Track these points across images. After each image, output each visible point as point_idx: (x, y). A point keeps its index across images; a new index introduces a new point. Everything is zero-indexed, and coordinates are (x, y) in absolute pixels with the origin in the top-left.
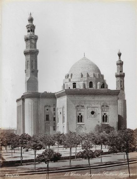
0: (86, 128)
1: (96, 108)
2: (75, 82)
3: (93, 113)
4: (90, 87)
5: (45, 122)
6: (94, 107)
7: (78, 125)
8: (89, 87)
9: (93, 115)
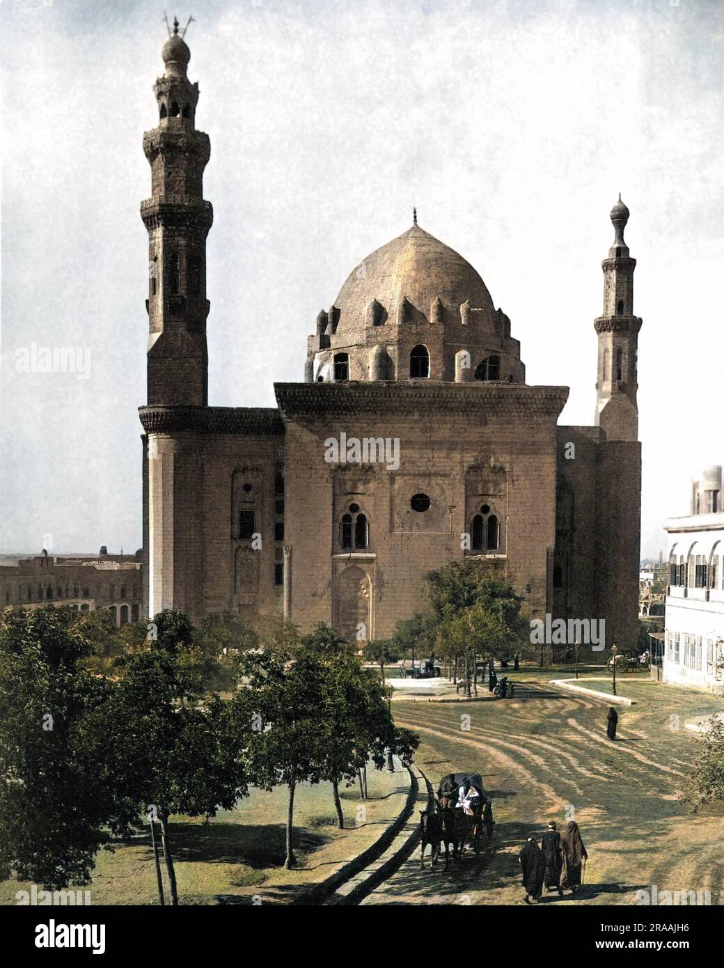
0: (385, 578)
1: (439, 480)
2: (345, 351)
3: (420, 503)
4: (414, 373)
5: (235, 545)
6: (427, 475)
7: (344, 560)
8: (407, 371)
9: (421, 514)
